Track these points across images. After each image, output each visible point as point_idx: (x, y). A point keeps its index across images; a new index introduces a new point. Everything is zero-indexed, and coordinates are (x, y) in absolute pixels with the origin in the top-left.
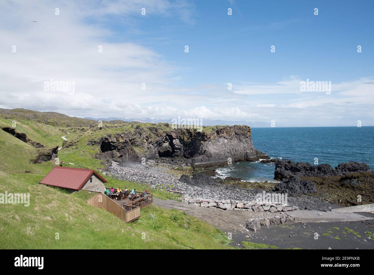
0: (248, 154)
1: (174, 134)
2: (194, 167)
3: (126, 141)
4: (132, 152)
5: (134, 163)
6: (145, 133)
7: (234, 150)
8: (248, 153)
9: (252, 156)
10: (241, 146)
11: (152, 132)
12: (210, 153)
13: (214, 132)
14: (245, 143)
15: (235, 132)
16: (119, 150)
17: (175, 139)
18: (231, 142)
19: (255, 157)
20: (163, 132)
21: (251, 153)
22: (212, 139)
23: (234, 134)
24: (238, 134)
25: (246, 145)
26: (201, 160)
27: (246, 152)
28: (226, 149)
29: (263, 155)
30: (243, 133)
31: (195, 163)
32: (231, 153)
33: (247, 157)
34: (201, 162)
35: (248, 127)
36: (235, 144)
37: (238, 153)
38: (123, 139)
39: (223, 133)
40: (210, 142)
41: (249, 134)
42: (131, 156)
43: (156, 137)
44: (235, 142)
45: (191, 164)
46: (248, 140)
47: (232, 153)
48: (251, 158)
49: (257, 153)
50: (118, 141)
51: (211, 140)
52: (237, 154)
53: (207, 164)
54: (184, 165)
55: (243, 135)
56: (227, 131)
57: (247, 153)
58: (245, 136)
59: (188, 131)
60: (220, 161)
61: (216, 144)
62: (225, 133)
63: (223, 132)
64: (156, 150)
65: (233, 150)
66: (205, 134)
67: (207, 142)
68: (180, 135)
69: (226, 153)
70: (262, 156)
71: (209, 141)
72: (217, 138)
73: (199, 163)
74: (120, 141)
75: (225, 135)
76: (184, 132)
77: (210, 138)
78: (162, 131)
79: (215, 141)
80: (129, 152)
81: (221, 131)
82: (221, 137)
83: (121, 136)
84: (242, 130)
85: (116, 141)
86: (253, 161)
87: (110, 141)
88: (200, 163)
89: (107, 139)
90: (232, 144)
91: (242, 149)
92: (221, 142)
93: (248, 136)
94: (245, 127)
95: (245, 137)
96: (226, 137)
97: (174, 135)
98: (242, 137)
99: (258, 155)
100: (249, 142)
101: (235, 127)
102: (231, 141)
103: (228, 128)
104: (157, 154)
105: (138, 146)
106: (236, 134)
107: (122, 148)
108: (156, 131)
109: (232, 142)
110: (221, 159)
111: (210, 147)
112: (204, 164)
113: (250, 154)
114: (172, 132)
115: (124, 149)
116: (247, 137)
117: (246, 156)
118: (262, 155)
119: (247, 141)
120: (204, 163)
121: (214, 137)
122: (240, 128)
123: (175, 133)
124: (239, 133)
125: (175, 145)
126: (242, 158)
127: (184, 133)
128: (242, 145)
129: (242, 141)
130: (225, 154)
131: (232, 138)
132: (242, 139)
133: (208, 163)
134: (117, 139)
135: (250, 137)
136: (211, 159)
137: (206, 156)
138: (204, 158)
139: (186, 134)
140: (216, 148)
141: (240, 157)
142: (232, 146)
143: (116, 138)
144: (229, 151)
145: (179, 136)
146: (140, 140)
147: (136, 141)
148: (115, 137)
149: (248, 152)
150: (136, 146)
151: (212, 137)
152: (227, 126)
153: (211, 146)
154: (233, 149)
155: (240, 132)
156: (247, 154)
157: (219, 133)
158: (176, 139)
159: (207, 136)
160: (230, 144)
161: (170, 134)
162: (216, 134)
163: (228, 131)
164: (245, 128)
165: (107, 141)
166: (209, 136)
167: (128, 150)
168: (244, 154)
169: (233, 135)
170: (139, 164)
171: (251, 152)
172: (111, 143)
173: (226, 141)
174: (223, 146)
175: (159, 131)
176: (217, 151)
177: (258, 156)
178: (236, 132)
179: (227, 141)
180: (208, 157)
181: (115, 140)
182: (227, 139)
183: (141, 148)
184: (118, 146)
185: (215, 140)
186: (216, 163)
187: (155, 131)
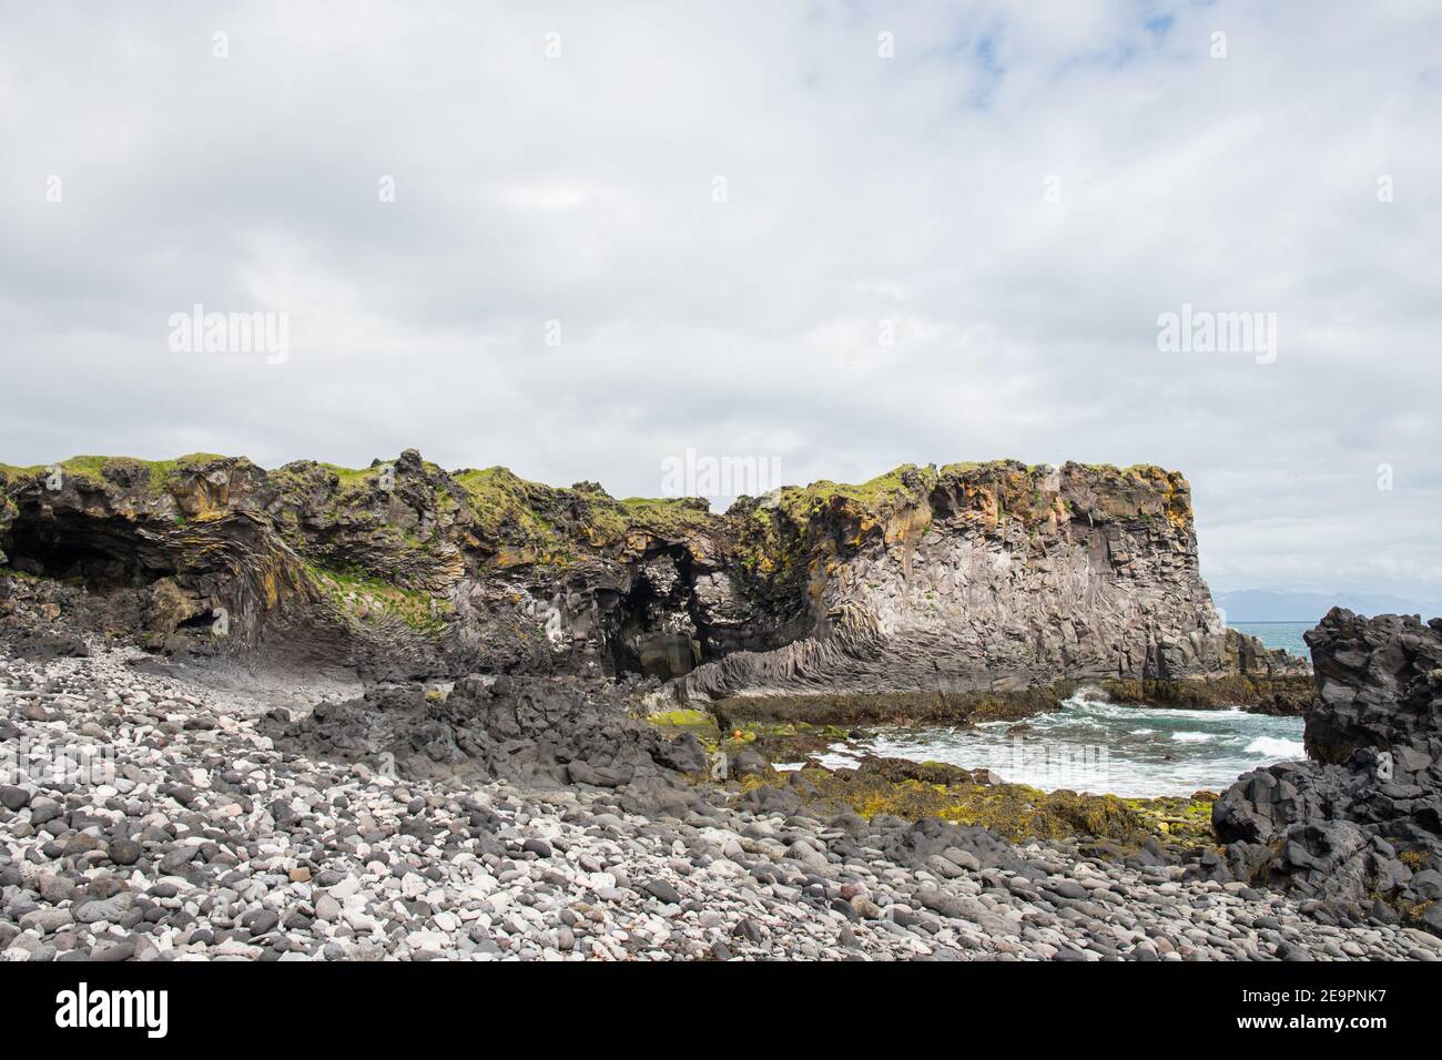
0: (1168, 654)
1: (705, 542)
2: (725, 713)
3: (238, 513)
4: (291, 595)
5: (303, 675)
6: (452, 504)
7: (1068, 628)
8: (1169, 646)
9: (1197, 669)
10: (1123, 603)
11: (550, 516)
12: (874, 633)
13: (912, 498)
14: (1146, 580)
15: (1075, 508)
16: (192, 580)
17: (708, 571)
18: (1042, 571)
19: (1223, 674)
20: (632, 528)
21: (1190, 653)
22: (899, 543)
23: (1065, 517)
24: (1099, 524)
25: (1153, 595)
26: (797, 671)
27: (1153, 642)
28: (998, 614)
29: (1292, 673)
30: (1131, 513)
31: (743, 687)
32: (1040, 644)
33: (1164, 672)
34: (794, 683)
35: (1171, 478)
36: (1076, 584)
37: (1099, 648)
38: (222, 505)
39: (980, 508)
40: (880, 564)
41: (1175, 520)
42: (285, 626)
43: (572, 547)
44: (1075, 572)
45: (711, 693)
46: (1169, 558)
47: (1053, 642)
48: (1192, 685)
49: (1242, 655)
50: (186, 513)
51: (886, 547)
52: (1093, 653)
53: (834, 701)
54: (659, 702)
55: (1130, 526)
56: (1012, 493)
57: (1162, 646)
58: (1148, 533)
59: (783, 520)
60: (944, 686)
61: (930, 578)
62: (994, 508)
63: (977, 495)
64: (580, 635)
65: (1059, 625)
66: (850, 509)
67: (860, 563)
68: (737, 547)
69: (998, 636)
70: (1284, 679)
71: (874, 558)
72: (933, 538)
73: (771, 692)
74: (202, 517)
75: (994, 519)
76: (762, 525)
77: (878, 532)
78: (621, 518)
79: (918, 557)
80: (261, 592)
81: (960, 493)
82: (966, 529)
83: (209, 484)
84: (1128, 494)
85: (172, 517)
86: (1210, 707)
87: (128, 510)
88: (782, 692)
89: (98, 495)
90: (1048, 580)
91: (1125, 623)
92: (965, 565)
93: (1169, 533)
94: (1149, 474)
95: (1150, 543)
96: (999, 532)
97: (701, 548)
98: (1126, 545)
99: (1249, 670)
100: (1177, 577)
101: (1075, 472)
102: (1039, 563)
103: (1016, 475)
104: (593, 658)
105: (392, 578)
106: (1079, 518)
107: (216, 565)
108: (576, 516)
109: (1047, 567)
110: (950, 675)
111: (876, 597)
112: (811, 701)
113: (1184, 656)
114: (693, 527)
115: (230, 571)
116: (1162, 544)
117: (1154, 669)
118: (1283, 671)
119: (1165, 570)
120: (817, 693)
121: (913, 528)
122: (1109, 482)
123: (711, 536)
124: (1101, 515)
125: (708, 607)
126: (1128, 683)
127: (758, 534)
128: (1126, 597)
129: (1125, 571)
130: (988, 640)
131: (1049, 545)
132: (1123, 557)
133: (843, 692)
134: (179, 505)
135: (1182, 543)
136: (874, 667)
137: (838, 647)
138: (817, 657)
139: (770, 538)
140: (929, 602)
141: (1115, 675)
142: (1051, 598)
143: (176, 496)
144: (1021, 627)
145: (734, 555)
146: (414, 542)
147: (379, 543)
148: (169, 490)
149: (1167, 639)
150: (376, 574)
151: (893, 530)
152: (1009, 463)
153: (892, 588)
154: (1055, 620)
155: (1112, 507)
156: (1161, 658)
157: (953, 504)
158: (717, 576)
159: (857, 522)
160: (1035, 585)
161: (673, 541)
162: (924, 513)
163: (1017, 497)
164: (1146, 482)
165: (97, 511)
166: (872, 523)
167: (253, 576)
168: (1138, 656)
169: (1060, 523)
170: (348, 682)
171: (1192, 643)
172: (142, 531)
173: (1003, 560)
174: (981, 592)
175: (599, 521)
176: (927, 625)
177: (1252, 679)
178: (1084, 506)
179: (1009, 562)
180: (856, 656)
181: (165, 509)
182: (1007, 545)
183: (417, 593)
184: (188, 545)
185: (922, 553)
186: (912, 696)
187: (569, 514)
